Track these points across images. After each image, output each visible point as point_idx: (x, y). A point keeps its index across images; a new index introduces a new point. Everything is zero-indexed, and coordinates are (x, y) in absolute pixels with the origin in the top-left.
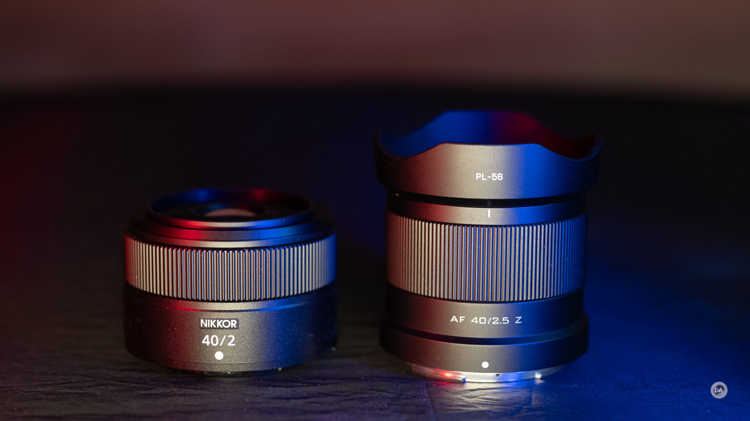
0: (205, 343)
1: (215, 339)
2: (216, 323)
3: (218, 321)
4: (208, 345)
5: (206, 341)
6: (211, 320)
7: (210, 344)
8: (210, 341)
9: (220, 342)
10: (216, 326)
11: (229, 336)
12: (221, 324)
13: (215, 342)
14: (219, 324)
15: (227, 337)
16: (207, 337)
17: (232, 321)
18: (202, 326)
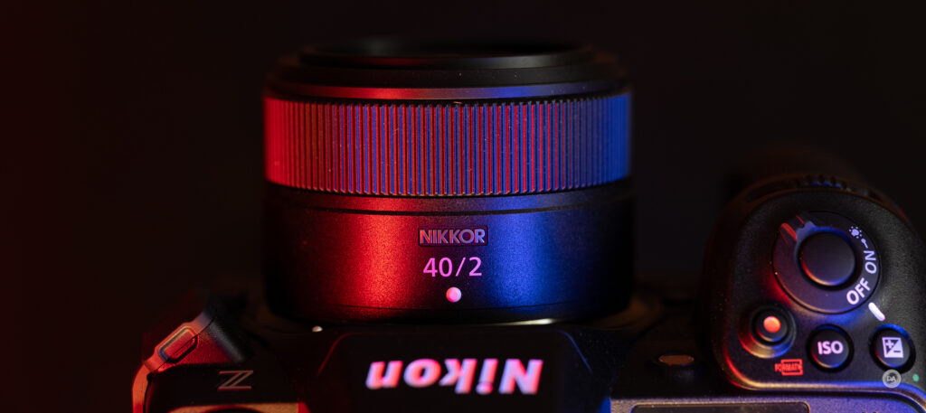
0: (429, 271)
1: (446, 264)
2: (447, 236)
3: (451, 231)
4: (434, 275)
5: (430, 268)
6: (440, 231)
7: (438, 274)
8: (437, 268)
9: (455, 269)
10: (448, 240)
11: (471, 259)
12: (457, 236)
13: (446, 270)
14: (453, 236)
15: (467, 261)
16: (432, 260)
17: (477, 231)
18: (422, 241)
